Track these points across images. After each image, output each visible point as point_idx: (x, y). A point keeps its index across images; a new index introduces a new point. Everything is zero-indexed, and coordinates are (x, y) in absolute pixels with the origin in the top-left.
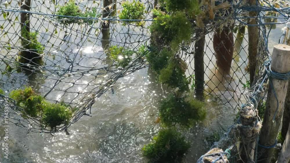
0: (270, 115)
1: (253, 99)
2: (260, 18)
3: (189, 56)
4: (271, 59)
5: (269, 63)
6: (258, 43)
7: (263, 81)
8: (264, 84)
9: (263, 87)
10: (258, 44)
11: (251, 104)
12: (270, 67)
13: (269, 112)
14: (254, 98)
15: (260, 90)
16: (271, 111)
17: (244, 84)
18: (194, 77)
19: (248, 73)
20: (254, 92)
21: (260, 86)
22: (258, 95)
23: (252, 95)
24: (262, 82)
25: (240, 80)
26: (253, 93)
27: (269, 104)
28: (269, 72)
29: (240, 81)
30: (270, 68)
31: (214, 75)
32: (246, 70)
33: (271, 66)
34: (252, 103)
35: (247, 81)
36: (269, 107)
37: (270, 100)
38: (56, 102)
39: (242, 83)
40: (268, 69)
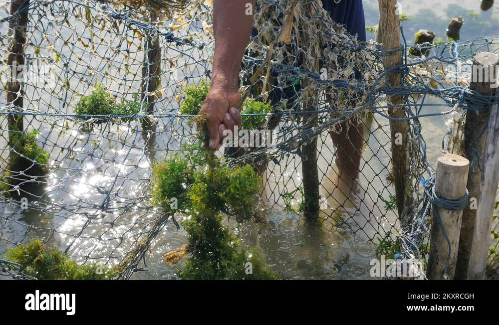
0: (437, 264)
1: (412, 245)
2: (409, 106)
3: (294, 158)
4: (433, 177)
5: (432, 182)
6: (406, 143)
7: (425, 213)
8: (426, 218)
9: (425, 222)
10: (408, 145)
11: (411, 255)
12: (433, 188)
13: (435, 259)
14: (413, 243)
15: (422, 228)
16: (438, 257)
17: (386, 202)
18: (303, 190)
19: (392, 184)
20: (412, 232)
21: (421, 221)
22: (420, 237)
23: (410, 239)
24: (424, 215)
25: (380, 194)
26: (412, 234)
27: (435, 246)
28: (432, 197)
29: (379, 196)
30: (433, 191)
31: (337, 187)
32: (388, 178)
33: (435, 188)
34: (411, 253)
35: (391, 197)
36: (436, 251)
37: (437, 241)
38: (87, 259)
39: (383, 200)
40: (431, 192)
